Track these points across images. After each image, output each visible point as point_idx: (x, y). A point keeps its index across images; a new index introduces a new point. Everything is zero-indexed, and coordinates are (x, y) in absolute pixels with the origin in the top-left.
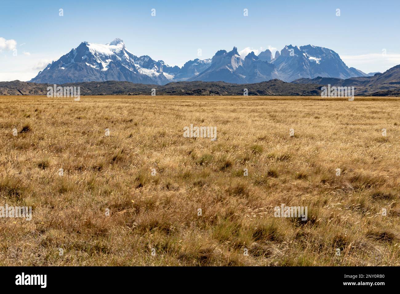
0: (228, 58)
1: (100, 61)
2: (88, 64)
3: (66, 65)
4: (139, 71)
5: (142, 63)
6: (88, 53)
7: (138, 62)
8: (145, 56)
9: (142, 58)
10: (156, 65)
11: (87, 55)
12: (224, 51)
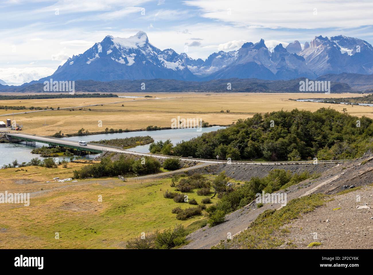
0: (255, 51)
1: (124, 55)
2: (113, 59)
3: (91, 60)
4: (163, 65)
5: (166, 56)
6: (113, 48)
7: (162, 56)
8: (168, 50)
9: (166, 52)
10: (180, 59)
11: (112, 49)
12: (251, 43)
